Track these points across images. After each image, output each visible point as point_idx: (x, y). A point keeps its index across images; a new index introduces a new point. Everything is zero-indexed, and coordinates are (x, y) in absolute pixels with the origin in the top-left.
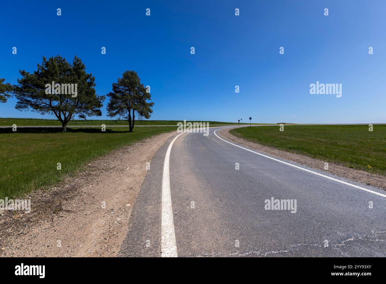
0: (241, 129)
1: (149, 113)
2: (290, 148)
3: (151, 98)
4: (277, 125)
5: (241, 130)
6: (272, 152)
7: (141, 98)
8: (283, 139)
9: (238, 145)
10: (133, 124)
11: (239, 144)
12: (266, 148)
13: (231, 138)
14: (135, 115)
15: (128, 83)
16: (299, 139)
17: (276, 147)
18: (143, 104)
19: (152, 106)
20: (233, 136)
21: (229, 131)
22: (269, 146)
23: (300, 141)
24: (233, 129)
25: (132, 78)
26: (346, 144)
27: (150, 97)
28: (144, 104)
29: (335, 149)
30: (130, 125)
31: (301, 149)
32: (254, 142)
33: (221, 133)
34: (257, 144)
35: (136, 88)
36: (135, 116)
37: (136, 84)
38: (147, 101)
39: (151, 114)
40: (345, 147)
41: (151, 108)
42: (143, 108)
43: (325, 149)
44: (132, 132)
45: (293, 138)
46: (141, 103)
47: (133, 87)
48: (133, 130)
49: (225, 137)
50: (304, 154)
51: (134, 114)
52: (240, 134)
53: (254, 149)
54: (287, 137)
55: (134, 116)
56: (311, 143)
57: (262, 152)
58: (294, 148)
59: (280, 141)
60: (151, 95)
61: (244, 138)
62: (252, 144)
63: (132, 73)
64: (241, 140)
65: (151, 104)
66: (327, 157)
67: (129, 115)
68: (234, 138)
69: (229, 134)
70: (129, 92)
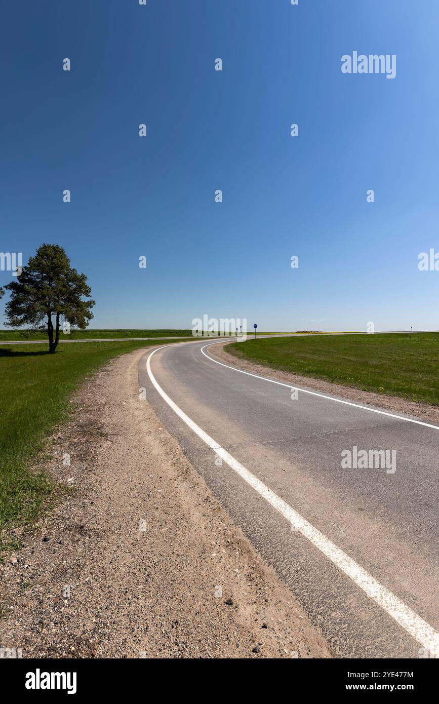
0: (242, 344)
1: (86, 319)
2: (308, 372)
3: (90, 294)
4: (296, 335)
5: (242, 346)
6: (286, 377)
7: (71, 293)
8: (302, 359)
9: (242, 370)
10: (57, 339)
11: (243, 368)
12: (279, 373)
13: (229, 360)
14: (60, 323)
15: (48, 266)
16: (323, 359)
17: (291, 371)
18: (76, 303)
19: (91, 307)
20: (231, 356)
21: (224, 347)
22: (282, 370)
23: (325, 361)
24: (228, 343)
25: (56, 257)
26: (378, 363)
27: (89, 292)
28: (78, 304)
29: (363, 371)
30: (51, 340)
31: (321, 372)
32: (263, 365)
33: (212, 352)
34: (267, 367)
35: (63, 276)
36: (60, 325)
37: (62, 268)
38: (84, 299)
39: (91, 321)
40: (376, 367)
41: (91, 310)
42: (77, 311)
43: (351, 372)
44: (54, 353)
45: (315, 357)
46: (72, 302)
47: (57, 274)
48: (55, 351)
49: (221, 360)
50: (322, 378)
51: (58, 321)
52: (241, 353)
53: (264, 375)
54: (308, 356)
55: (58, 325)
56: (337, 363)
57: (274, 379)
58: (313, 372)
59: (298, 362)
60: (90, 289)
61: (248, 360)
62: (260, 367)
63: (56, 250)
64: (245, 363)
65: (90, 304)
66: (346, 380)
67: (50, 324)
68: (234, 359)
69: (225, 353)
70: (49, 281)
